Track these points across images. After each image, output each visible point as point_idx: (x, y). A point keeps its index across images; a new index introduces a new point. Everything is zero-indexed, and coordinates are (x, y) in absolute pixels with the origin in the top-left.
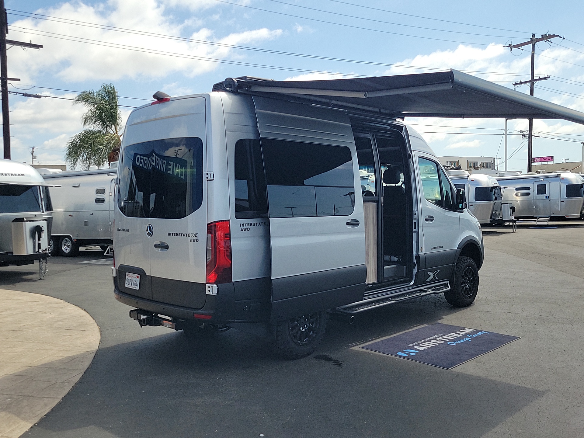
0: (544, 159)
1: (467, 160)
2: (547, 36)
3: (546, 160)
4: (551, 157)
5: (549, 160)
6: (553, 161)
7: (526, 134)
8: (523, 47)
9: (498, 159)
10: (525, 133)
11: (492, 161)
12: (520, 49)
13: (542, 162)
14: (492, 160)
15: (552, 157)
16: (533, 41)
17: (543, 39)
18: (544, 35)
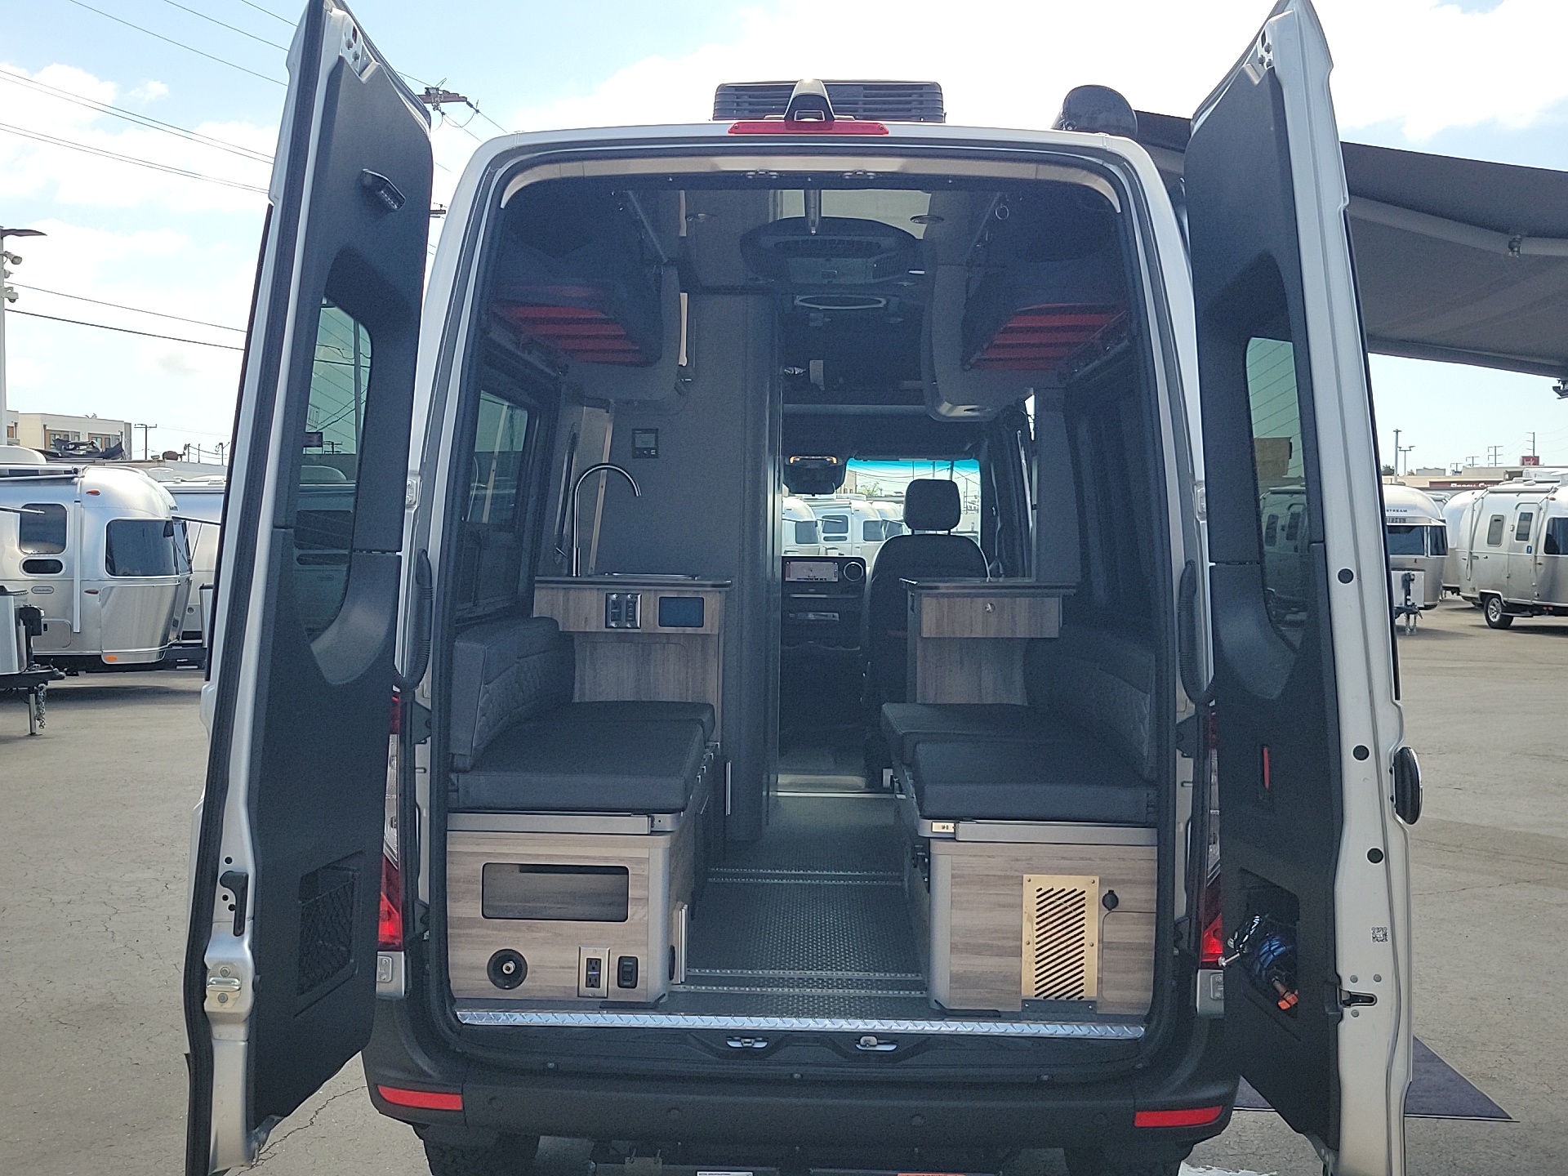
1: (45, 426)
2: (441, 93)
9: (146, 428)
11: (122, 433)
14: (123, 430)
17: (427, 99)
18: (433, 88)
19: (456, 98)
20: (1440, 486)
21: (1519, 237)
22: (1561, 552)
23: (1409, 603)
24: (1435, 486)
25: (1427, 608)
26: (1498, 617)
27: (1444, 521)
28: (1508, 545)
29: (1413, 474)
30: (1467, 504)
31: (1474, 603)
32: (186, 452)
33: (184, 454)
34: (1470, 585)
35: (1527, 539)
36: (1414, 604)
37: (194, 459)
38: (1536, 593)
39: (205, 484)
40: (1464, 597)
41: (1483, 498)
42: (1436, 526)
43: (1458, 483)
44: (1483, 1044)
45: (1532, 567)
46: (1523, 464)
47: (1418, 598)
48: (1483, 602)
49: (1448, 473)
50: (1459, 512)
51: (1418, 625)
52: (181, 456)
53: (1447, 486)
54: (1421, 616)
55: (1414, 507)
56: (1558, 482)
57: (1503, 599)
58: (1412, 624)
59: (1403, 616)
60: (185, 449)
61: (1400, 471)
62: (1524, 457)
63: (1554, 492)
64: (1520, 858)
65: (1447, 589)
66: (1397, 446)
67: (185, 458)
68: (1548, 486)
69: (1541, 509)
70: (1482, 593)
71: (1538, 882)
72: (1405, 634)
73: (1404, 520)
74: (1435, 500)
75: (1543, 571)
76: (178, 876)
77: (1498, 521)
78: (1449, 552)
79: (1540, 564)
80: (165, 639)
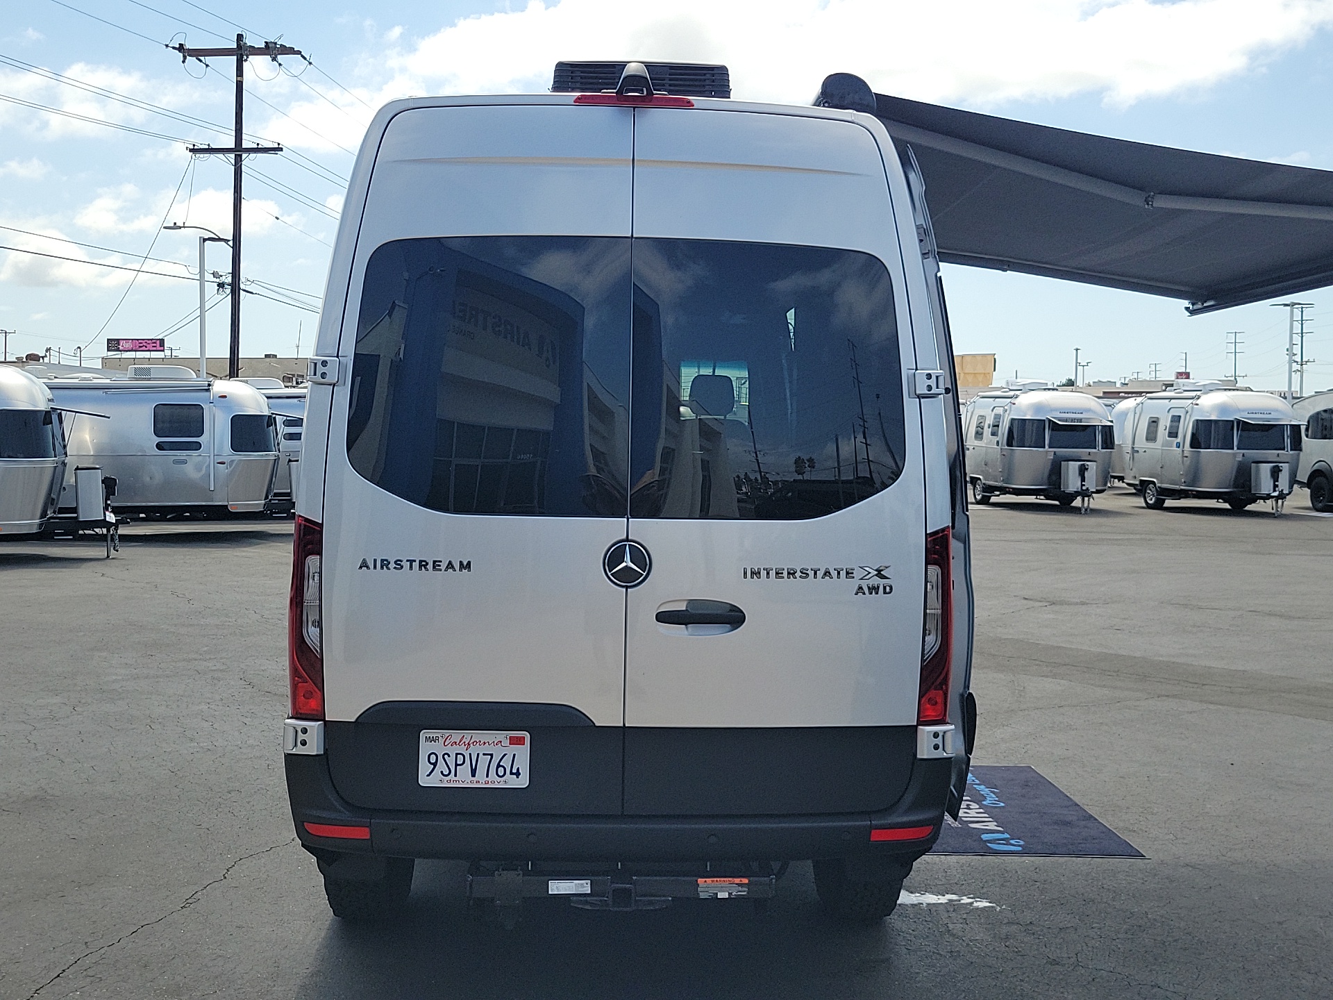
0: (141, 345)
2: (278, 46)
3: (146, 347)
4: (158, 342)
5: (155, 349)
6: (163, 351)
7: (226, 281)
8: (208, 59)
10: (223, 279)
12: (201, 61)
13: (136, 351)
15: (162, 341)
16: (241, 51)
17: (267, 51)
18: (271, 42)
19: (291, 51)
20: (1112, 395)
21: (1152, 193)
22: (1203, 446)
23: (1084, 488)
24: (1107, 395)
25: (1098, 492)
26: (1153, 500)
27: (1112, 422)
28: (1161, 443)
29: (1090, 386)
30: (1129, 409)
31: (1135, 489)
32: (48, 354)
33: (46, 356)
34: (1132, 473)
35: (1176, 437)
36: (1088, 488)
37: (54, 361)
38: (1183, 480)
39: (76, 381)
40: (1128, 484)
41: (1142, 403)
42: (1106, 426)
43: (1126, 393)
44: (1128, 808)
45: (1180, 459)
46: (1177, 378)
47: (1091, 484)
48: (1141, 488)
49: (1118, 385)
50: (1124, 414)
51: (1091, 506)
52: (43, 357)
53: (1117, 396)
54: (1093, 498)
55: (1088, 410)
56: (1201, 391)
57: (1158, 485)
58: (1086, 505)
59: (1079, 498)
60: (47, 351)
61: (1079, 383)
62: (1178, 373)
63: (1198, 398)
64: (1162, 680)
65: (1115, 477)
66: (1077, 363)
67: (46, 360)
68: (1193, 394)
69: (1187, 412)
70: (1141, 481)
71: (1175, 696)
72: (1081, 513)
73: (1080, 420)
74: (1106, 405)
75: (1188, 462)
76: (83, 701)
77: (1154, 422)
78: (1115, 447)
79: (1187, 457)
80: (44, 514)
